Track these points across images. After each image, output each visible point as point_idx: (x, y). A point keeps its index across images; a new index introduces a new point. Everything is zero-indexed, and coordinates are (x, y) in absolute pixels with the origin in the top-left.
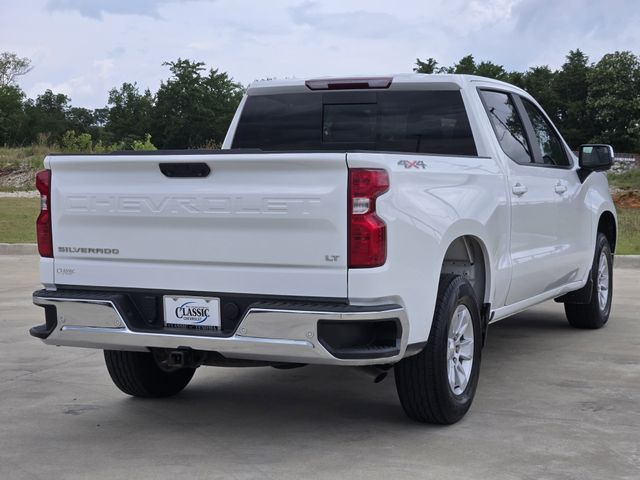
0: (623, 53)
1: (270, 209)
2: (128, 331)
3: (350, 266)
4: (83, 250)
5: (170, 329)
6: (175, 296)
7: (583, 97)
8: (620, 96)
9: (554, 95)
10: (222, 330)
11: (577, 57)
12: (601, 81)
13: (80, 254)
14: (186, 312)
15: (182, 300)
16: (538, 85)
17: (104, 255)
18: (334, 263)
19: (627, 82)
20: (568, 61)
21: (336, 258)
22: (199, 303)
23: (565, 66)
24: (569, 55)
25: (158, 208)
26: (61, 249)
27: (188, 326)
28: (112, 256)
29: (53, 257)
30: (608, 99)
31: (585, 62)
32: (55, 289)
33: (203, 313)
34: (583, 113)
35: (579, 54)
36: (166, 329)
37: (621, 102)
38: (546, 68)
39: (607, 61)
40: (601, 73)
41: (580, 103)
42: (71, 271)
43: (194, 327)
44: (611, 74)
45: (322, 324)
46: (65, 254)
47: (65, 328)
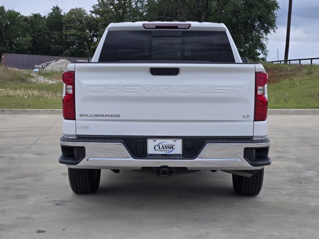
0: (79, 9)
1: (215, 92)
2: (131, 159)
3: (255, 120)
4: (96, 116)
5: (150, 157)
6: (154, 139)
7: (61, 30)
8: (79, 30)
9: (47, 28)
10: (183, 156)
11: (56, 9)
12: (69, 22)
13: (94, 118)
14: (161, 147)
15: (158, 141)
16: (36, 22)
17: (110, 118)
18: (247, 119)
19: (81, 22)
20: (52, 11)
21: (248, 116)
22: (169, 142)
23: (51, 14)
24: (53, 8)
25: (148, 92)
26: (81, 115)
27: (163, 155)
28: (115, 118)
29: (75, 119)
30: (73, 31)
31: (61, 12)
32: (75, 138)
33: (172, 147)
34: (62, 38)
35: (57, 8)
36: (148, 157)
37: (79, 33)
38: (39, 14)
39: (72, 12)
40: (69, 18)
41: (60, 32)
42: (87, 128)
43: (166, 155)
44: (74, 18)
45: (246, 149)
46: (84, 118)
47: (91, 159)
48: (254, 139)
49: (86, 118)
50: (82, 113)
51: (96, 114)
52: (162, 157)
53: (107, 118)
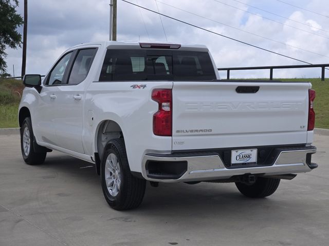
1: (284, 107)
2: (225, 169)
3: (308, 130)
4: (192, 131)
5: (234, 166)
6: (236, 150)
10: (257, 163)
13: (190, 133)
14: (241, 157)
17: (204, 133)
18: (303, 129)
21: (304, 127)
22: (248, 152)
25: (236, 108)
26: (178, 131)
27: (243, 164)
28: (208, 133)
29: (171, 136)
33: (249, 156)
36: (232, 166)
42: (183, 143)
46: (180, 134)
47: (192, 172)
48: (306, 146)
49: (183, 134)
50: (178, 129)
51: (191, 129)
52: (242, 166)
53: (201, 133)
